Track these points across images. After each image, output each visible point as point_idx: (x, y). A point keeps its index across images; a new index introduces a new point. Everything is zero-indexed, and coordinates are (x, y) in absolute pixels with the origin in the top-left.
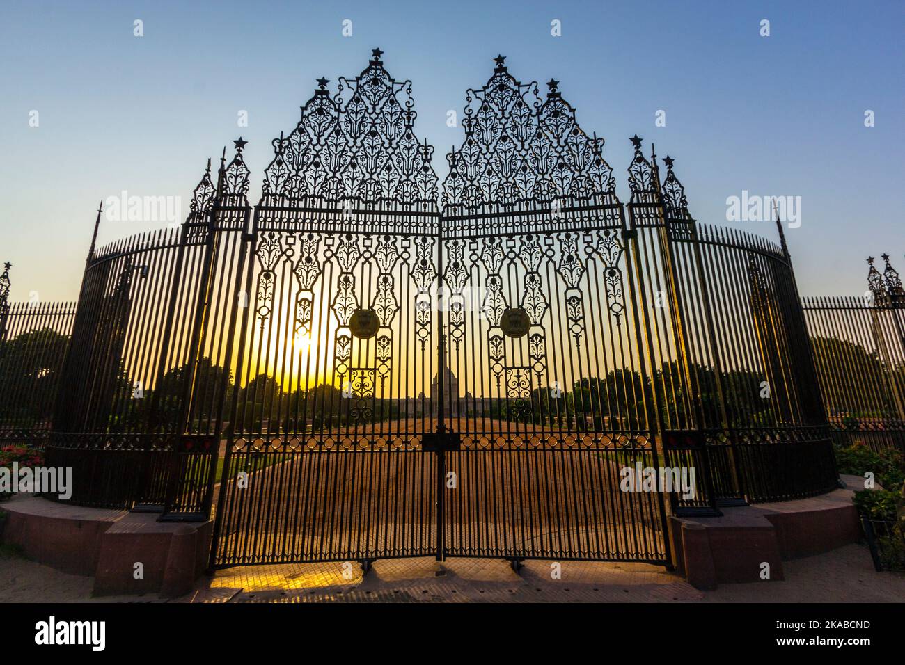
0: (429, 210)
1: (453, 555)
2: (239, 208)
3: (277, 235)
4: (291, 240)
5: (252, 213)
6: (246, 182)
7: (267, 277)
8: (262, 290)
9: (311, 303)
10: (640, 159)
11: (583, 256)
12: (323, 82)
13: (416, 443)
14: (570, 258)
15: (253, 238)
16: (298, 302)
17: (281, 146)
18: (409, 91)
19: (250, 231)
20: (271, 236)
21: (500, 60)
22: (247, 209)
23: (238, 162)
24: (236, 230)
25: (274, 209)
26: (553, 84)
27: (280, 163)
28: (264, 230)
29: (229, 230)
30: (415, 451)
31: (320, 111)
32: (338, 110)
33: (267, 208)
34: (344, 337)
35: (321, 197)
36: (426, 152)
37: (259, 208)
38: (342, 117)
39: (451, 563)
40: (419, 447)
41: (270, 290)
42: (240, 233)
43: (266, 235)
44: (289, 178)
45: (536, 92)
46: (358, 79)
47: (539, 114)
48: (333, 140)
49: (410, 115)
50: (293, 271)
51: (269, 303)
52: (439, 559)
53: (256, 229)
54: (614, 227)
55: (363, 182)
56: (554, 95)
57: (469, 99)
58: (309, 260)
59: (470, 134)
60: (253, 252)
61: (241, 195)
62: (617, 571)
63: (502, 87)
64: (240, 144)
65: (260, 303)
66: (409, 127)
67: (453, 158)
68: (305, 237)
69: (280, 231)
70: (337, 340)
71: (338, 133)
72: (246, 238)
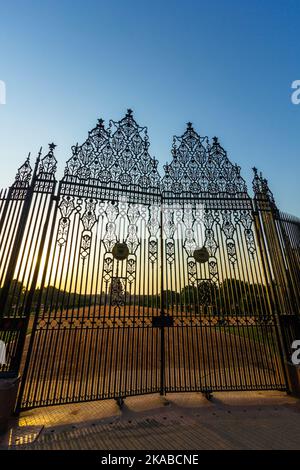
0: (156, 192)
1: (170, 392)
2: (50, 181)
3: (72, 198)
4: (80, 202)
5: (58, 185)
6: (54, 167)
7: (65, 221)
8: (61, 229)
9: (90, 238)
10: (257, 178)
11: (234, 223)
12: (101, 121)
13: (148, 322)
14: (227, 223)
15: (57, 199)
16: (83, 237)
17: (76, 150)
18: (146, 132)
19: (56, 194)
20: (68, 198)
21: (190, 124)
22: (55, 182)
23: (50, 156)
24: (47, 193)
25: (71, 183)
26: (215, 139)
27: (75, 159)
28: (64, 195)
29: (43, 193)
30: (148, 327)
31: (99, 135)
32: (109, 136)
33: (66, 183)
34: (109, 258)
35: (98, 180)
36: (154, 163)
37: (62, 182)
38: (111, 140)
39: (170, 396)
40: (151, 325)
41: (66, 229)
42: (49, 195)
43: (65, 197)
44: (80, 167)
45: (208, 141)
46: (120, 122)
47: (209, 152)
48: (105, 151)
49: (146, 143)
50: (80, 219)
51: (65, 237)
52: (162, 394)
53: (59, 193)
54: (248, 210)
55: (122, 175)
56: (216, 144)
57: (174, 140)
58: (90, 213)
59: (175, 157)
60: (57, 207)
61: (51, 174)
62: (262, 396)
63: (191, 137)
64: (52, 146)
65: (60, 236)
66: (146, 149)
67: (167, 168)
68: (88, 200)
69: (73, 196)
70: (105, 260)
71: (109, 147)
72: (53, 198)
